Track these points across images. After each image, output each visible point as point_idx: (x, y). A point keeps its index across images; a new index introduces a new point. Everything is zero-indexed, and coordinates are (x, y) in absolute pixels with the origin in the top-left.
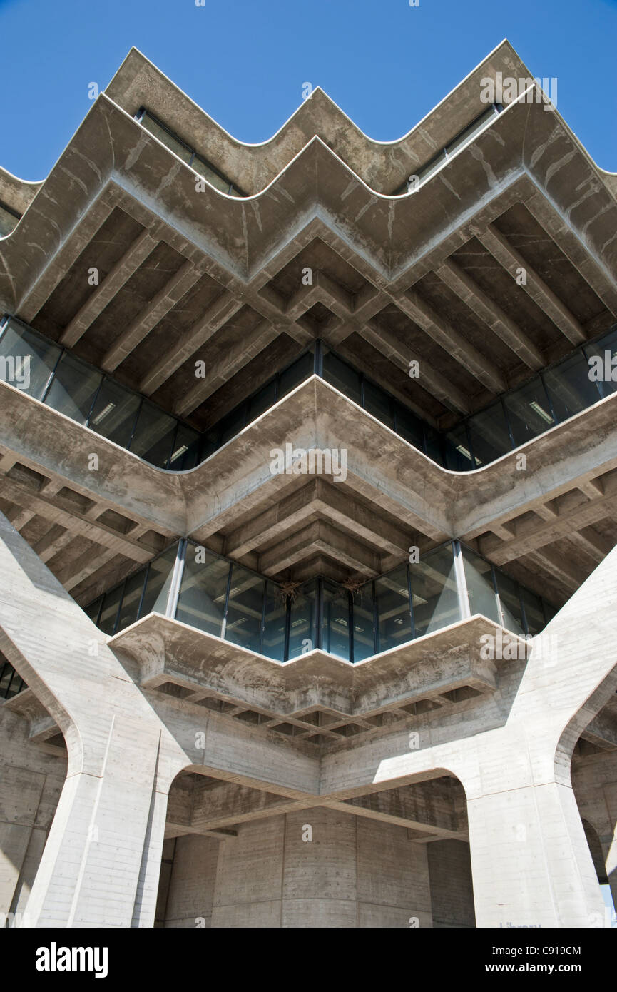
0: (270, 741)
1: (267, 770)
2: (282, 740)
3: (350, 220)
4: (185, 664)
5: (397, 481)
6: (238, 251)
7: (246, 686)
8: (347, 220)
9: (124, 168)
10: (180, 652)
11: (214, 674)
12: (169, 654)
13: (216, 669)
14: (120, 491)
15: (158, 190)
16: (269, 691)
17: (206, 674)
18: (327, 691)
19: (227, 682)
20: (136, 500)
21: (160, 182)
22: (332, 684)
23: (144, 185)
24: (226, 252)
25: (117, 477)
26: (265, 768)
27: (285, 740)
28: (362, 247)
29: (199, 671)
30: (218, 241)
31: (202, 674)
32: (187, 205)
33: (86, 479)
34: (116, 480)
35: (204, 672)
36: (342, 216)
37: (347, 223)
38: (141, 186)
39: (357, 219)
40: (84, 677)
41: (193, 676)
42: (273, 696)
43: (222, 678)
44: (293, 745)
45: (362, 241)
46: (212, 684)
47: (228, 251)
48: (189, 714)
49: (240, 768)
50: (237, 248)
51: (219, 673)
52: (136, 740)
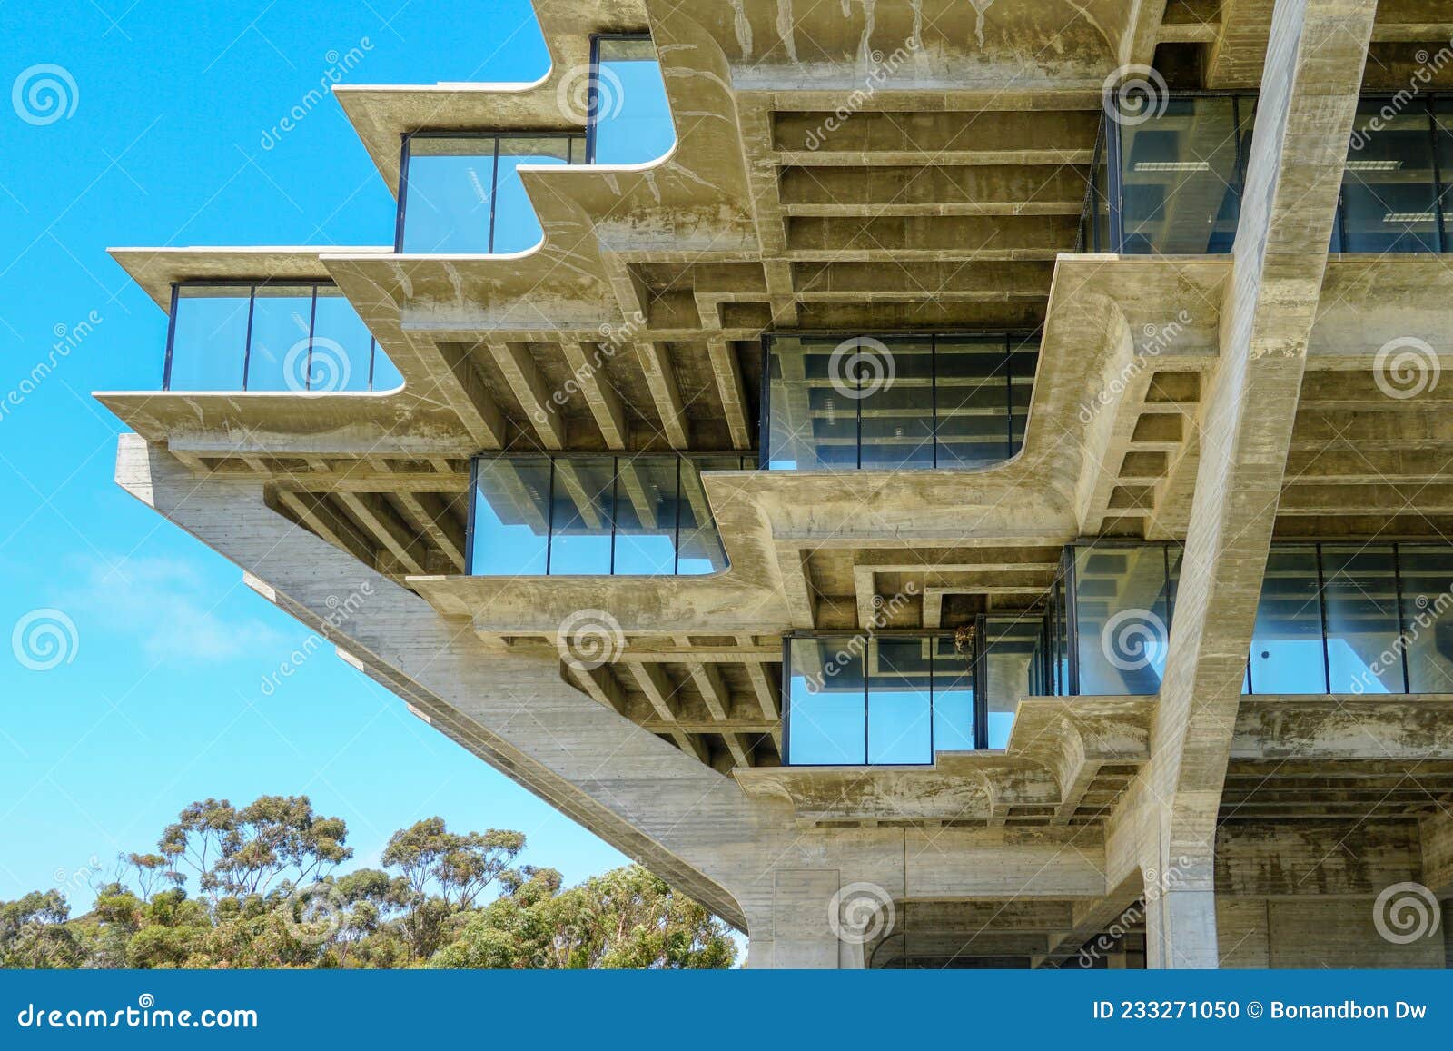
0: (1011, 842)
1: (1008, 881)
2: (1031, 835)
3: (650, 207)
4: (821, 798)
5: (931, 507)
6: (594, 289)
7: (918, 797)
8: (648, 210)
9: (408, 300)
10: (808, 789)
11: (865, 798)
12: (795, 795)
13: (866, 791)
14: (686, 613)
15: (457, 293)
16: (955, 793)
17: (855, 802)
18: (1007, 784)
19: (889, 801)
20: (709, 613)
21: (452, 284)
22: (1010, 772)
23: (440, 300)
24: (581, 302)
25: (672, 599)
26: (1005, 879)
27: (1036, 835)
28: (692, 227)
29: (842, 800)
30: (563, 296)
31: (848, 803)
32: (498, 286)
33: (639, 620)
34: (674, 603)
35: (850, 800)
36: (637, 211)
37: (650, 214)
38: (438, 303)
39: (658, 199)
40: (728, 841)
41: (837, 809)
42: (965, 796)
43: (878, 798)
44: (1052, 838)
45: (687, 219)
46: (866, 810)
47: (582, 299)
48: (875, 842)
49: (965, 887)
50: (590, 287)
51: (872, 794)
52: (807, 892)
